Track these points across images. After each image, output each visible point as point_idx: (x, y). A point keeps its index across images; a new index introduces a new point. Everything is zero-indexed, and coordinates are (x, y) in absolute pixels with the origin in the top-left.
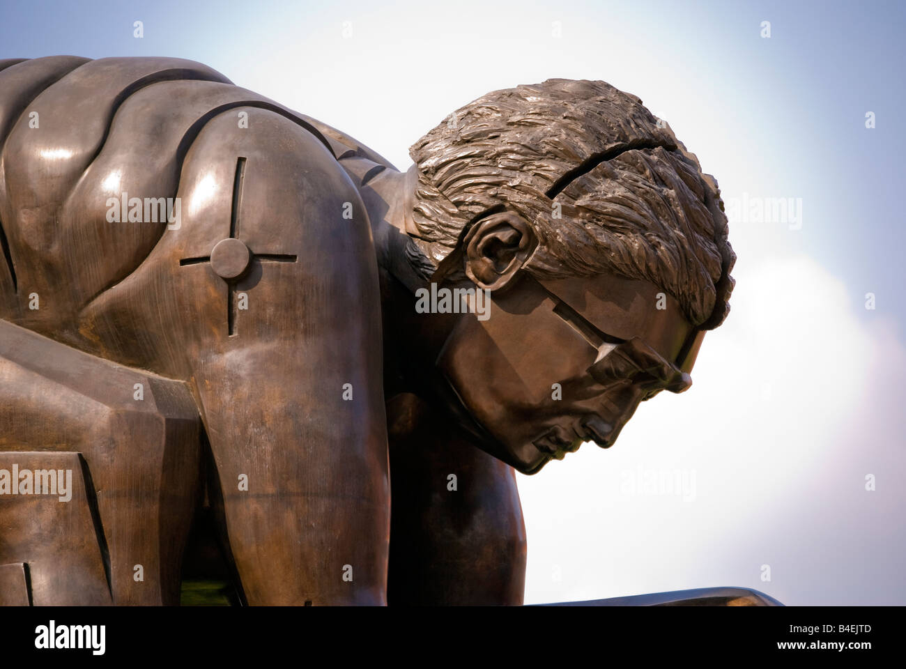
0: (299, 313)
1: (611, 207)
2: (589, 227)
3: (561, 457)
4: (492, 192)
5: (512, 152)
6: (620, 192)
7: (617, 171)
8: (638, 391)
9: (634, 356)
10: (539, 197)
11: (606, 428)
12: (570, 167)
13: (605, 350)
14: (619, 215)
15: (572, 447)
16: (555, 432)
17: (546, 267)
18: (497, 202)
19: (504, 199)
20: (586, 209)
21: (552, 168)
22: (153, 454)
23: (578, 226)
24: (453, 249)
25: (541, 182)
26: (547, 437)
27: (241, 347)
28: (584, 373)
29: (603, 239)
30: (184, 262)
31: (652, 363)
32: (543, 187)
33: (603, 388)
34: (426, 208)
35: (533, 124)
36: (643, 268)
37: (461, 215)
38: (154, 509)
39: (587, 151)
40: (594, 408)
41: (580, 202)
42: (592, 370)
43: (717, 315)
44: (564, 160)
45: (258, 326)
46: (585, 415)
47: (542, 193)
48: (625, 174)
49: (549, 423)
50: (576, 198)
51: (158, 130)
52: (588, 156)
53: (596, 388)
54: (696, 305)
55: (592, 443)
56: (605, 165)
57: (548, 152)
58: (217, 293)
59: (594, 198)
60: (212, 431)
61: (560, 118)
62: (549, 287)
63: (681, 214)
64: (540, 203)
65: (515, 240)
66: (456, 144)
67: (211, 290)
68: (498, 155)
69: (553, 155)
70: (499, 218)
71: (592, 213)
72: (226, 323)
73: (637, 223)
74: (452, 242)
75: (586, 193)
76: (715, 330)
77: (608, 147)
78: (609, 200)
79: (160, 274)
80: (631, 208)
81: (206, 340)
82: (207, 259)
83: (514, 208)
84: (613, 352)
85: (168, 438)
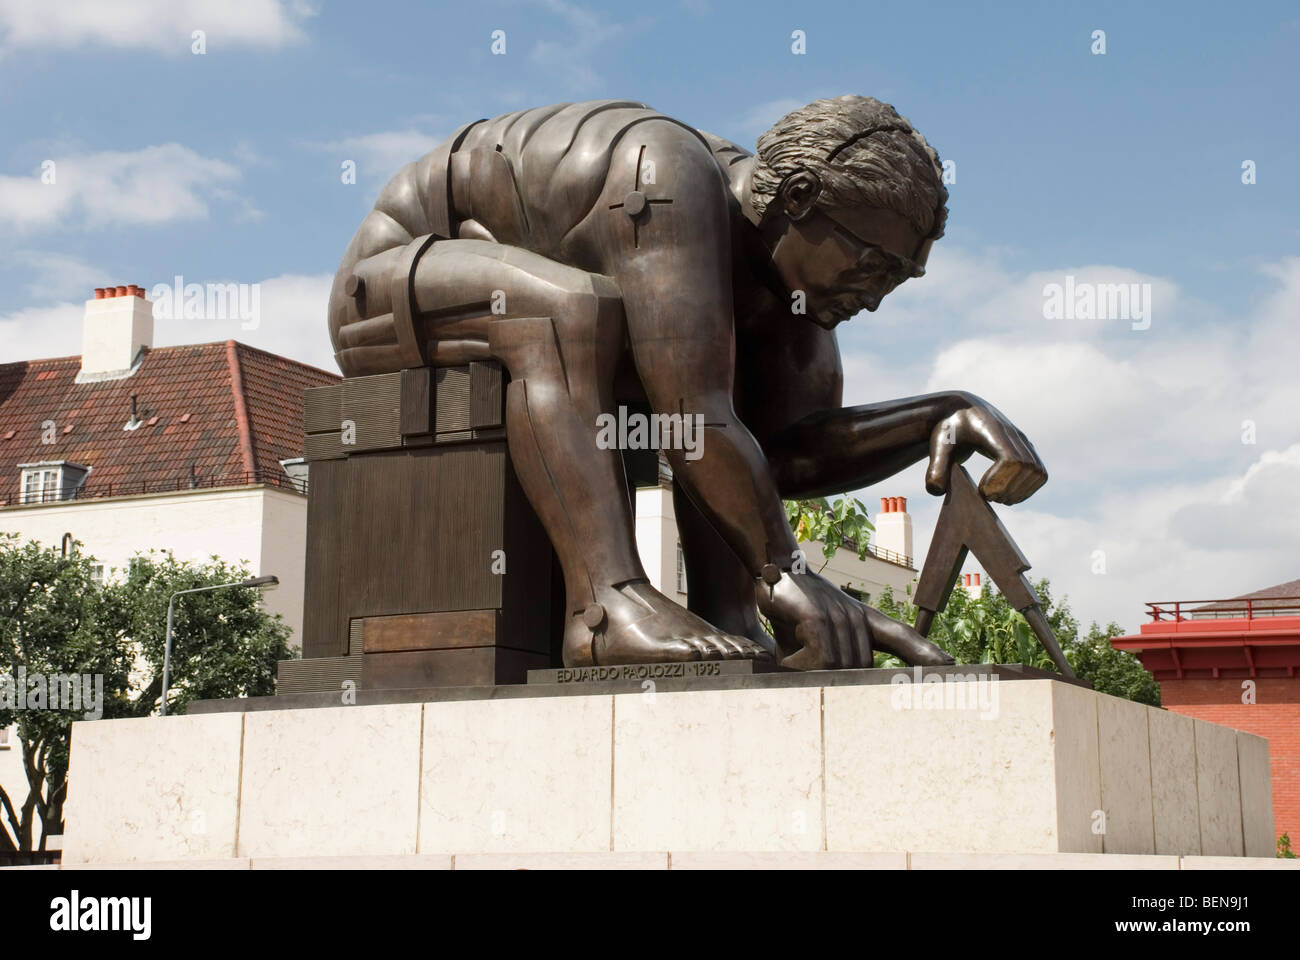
0: (674, 233)
1: (865, 165)
2: (852, 178)
3: (848, 319)
4: (796, 161)
5: (807, 136)
6: (871, 156)
7: (869, 144)
8: (890, 277)
9: (882, 254)
10: (823, 161)
11: (871, 300)
12: (841, 142)
13: (867, 251)
14: (870, 169)
15: (855, 313)
16: (841, 303)
17: (827, 203)
18: (798, 167)
19: (803, 164)
20: (850, 167)
21: (831, 143)
22: (590, 319)
23: (846, 177)
24: (773, 198)
25: (824, 152)
26: (836, 306)
27: (642, 255)
28: (853, 266)
29: (860, 183)
30: (611, 208)
31: (894, 258)
32: (824, 155)
33: (867, 275)
34: (761, 174)
35: (821, 120)
36: (885, 201)
37: (778, 176)
38: (592, 348)
39: (850, 132)
40: (863, 288)
41: (847, 163)
42: (858, 264)
43: (936, 231)
44: (837, 139)
45: (652, 243)
46: (859, 292)
47: (824, 158)
48: (875, 145)
49: (837, 298)
50: (844, 161)
51: (600, 136)
52: (851, 136)
53: (864, 275)
54: (920, 223)
55: (865, 309)
56: (863, 141)
57: (829, 135)
58: (628, 224)
59: (855, 160)
60: (626, 304)
61: (836, 115)
62: (830, 215)
63: (910, 169)
64: (823, 165)
65: (809, 190)
66: (778, 135)
67: (625, 222)
68: (800, 139)
69: (831, 137)
70: (799, 175)
71: (853, 169)
72: (634, 242)
73: (881, 174)
74: (773, 192)
75: (850, 157)
76: (940, 240)
77: (865, 130)
78: (864, 161)
79: (598, 215)
80: (878, 165)
81: (623, 252)
82: (622, 205)
83: (808, 169)
84: (870, 253)
85: (600, 307)
